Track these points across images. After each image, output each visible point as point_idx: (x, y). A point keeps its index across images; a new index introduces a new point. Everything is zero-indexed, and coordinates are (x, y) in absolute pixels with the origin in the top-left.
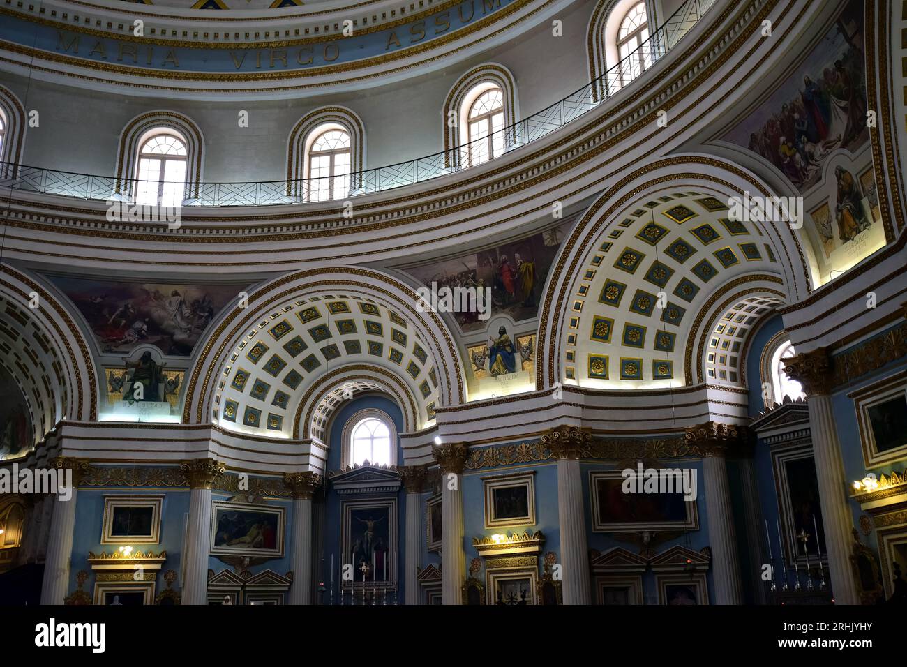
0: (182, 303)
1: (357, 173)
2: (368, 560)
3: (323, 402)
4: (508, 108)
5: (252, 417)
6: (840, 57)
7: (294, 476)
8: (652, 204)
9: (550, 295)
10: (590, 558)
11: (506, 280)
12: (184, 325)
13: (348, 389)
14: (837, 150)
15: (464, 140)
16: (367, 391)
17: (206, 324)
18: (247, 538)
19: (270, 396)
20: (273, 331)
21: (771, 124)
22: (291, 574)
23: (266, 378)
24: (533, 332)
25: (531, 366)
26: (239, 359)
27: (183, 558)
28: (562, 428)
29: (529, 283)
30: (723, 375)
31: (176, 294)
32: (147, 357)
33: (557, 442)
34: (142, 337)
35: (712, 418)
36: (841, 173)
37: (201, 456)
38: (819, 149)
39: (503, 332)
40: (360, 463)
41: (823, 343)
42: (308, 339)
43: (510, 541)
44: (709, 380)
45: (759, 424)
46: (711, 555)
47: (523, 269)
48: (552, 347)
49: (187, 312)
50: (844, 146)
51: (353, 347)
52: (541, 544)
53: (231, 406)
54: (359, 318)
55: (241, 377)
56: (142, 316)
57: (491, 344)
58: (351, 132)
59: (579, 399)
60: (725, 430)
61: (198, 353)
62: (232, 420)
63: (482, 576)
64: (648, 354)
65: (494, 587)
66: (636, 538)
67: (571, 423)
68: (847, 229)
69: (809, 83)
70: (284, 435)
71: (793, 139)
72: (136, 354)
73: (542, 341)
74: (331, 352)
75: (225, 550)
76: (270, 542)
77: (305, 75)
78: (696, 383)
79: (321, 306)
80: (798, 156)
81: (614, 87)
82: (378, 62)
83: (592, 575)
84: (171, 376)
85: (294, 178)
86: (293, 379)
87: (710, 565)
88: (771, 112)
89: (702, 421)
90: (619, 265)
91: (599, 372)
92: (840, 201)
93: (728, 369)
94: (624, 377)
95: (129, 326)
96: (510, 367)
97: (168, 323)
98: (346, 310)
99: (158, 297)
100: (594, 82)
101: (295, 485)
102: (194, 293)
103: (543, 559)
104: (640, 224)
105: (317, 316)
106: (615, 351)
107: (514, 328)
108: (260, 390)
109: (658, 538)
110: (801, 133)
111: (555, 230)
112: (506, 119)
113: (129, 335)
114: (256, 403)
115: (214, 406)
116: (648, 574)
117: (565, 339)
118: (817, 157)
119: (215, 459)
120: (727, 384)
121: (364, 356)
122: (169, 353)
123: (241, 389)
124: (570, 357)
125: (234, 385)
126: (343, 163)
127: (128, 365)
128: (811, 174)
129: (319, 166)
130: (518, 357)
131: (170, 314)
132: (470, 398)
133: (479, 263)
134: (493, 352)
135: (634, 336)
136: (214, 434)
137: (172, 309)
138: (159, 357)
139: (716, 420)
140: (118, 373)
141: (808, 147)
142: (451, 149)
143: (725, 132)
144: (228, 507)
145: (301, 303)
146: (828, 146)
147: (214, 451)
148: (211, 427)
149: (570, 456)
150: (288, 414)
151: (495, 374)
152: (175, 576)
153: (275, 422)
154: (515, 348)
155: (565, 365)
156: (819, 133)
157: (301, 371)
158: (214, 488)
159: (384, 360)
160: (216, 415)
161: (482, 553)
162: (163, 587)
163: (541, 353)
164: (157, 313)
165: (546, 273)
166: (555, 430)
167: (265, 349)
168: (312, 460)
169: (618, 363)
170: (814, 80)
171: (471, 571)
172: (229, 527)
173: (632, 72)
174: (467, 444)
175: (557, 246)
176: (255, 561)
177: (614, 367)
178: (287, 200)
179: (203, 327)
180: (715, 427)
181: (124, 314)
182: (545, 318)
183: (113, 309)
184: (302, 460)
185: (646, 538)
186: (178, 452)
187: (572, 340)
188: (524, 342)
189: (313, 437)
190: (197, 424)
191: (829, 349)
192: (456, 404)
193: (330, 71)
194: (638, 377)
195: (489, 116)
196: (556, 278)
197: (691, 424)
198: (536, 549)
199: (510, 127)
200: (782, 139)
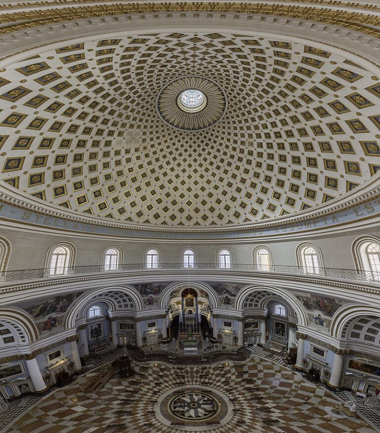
18: (251, 327)
19: (254, 301)
23: (253, 298)
32: (227, 297)
39: (320, 315)
56: (225, 289)
76: (256, 327)
82: (273, 235)
97: (230, 291)
99: (228, 286)
102: (235, 285)
113: (223, 292)
114: (251, 303)
122: (232, 296)
123: (248, 301)
164: (228, 289)
172: (247, 325)
179: (238, 292)
183: (219, 288)
189: (265, 309)
190: (238, 310)
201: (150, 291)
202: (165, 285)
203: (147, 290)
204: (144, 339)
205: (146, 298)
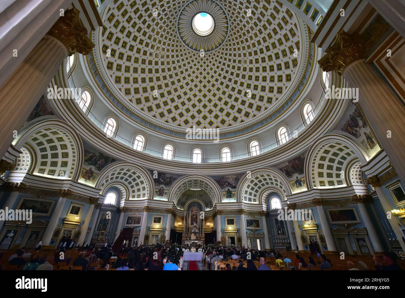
0: (233, 179)
1: (260, 149)
2: (280, 230)
3: (264, 195)
4: (287, 131)
5: (250, 200)
6: (355, 109)
7: (261, 211)
8: (323, 146)
9: (306, 169)
10: (331, 231)
11: (295, 166)
12: (234, 183)
13: (268, 192)
14: (362, 129)
15: (280, 139)
16: (273, 192)
17: (238, 182)
18: (253, 225)
19: (253, 195)
20: (250, 182)
21: (345, 125)
22: (264, 233)
23: (251, 191)
24: (304, 177)
25: (305, 185)
26: (245, 188)
27: (241, 230)
28: (315, 199)
29: (300, 166)
30: (357, 182)
31: (232, 177)
32: (228, 190)
33: (315, 202)
34: (227, 186)
35: (357, 194)
36: (365, 134)
37: (241, 208)
38: (358, 129)
39: (297, 178)
40: (274, 208)
41: (375, 174)
42: (258, 183)
43: (309, 226)
44: (353, 184)
45: (372, 194)
46: (367, 230)
47: (298, 164)
48: (309, 180)
49: (234, 180)
50: (364, 127)
51: (267, 183)
52: (317, 227)
53: (245, 198)
54: (267, 178)
55: (246, 192)
56: (227, 182)
57: (295, 180)
58: (258, 141)
59: (319, 191)
60: (361, 196)
61: (237, 187)
62: (246, 200)
63: (305, 235)
64: (334, 179)
65: (308, 238)
66: (344, 225)
67: (318, 197)
68: (371, 146)
69: (350, 115)
70: (257, 203)
71: (351, 127)
72: (227, 189)
73: (306, 179)
74: (263, 185)
75: (249, 228)
76: (258, 226)
77: (248, 133)
78: (350, 185)
79: (259, 176)
80: (354, 131)
81: (308, 122)
82: (260, 128)
83: (333, 235)
84: (233, 193)
85: (249, 153)
86: (257, 191)
87: (367, 232)
88: (344, 122)
89: (354, 194)
90: (321, 160)
91: (323, 184)
92: (367, 140)
93: (359, 181)
94: (330, 185)
95: (225, 184)
96: (301, 185)
97: (231, 183)
98: (264, 176)
99: (229, 178)
100: (304, 123)
101: (261, 213)
102: (235, 177)
103: (319, 231)
104: (323, 150)
105: (259, 178)
106: (326, 179)
107: (300, 177)
108: (250, 194)
109: (349, 225)
110: (352, 126)
111: (303, 154)
112: (288, 133)
113: (225, 186)
114: (250, 197)
115: (242, 198)
116: (349, 235)
117: (311, 178)
118: (358, 130)
119: (244, 208)
120: (360, 184)
121: (270, 185)
122: (232, 188)
123: (247, 194)
124: (314, 182)
125: (245, 193)
126: (258, 148)
127: (226, 191)
128: (358, 134)
129: (254, 149)
130: (302, 183)
131: (231, 181)
132: (293, 193)
133: (289, 163)
134: (296, 182)
135: (330, 175)
136: (243, 204)
137: (232, 180)
138: (231, 189)
139: (358, 194)
140: (224, 193)
141: (355, 129)
142: (278, 142)
143: (335, 128)
144: (248, 219)
145: (255, 176)
146: (360, 128)
147: (243, 207)
148: (242, 202)
149: (319, 205)
150: (257, 198)
151: (298, 187)
152: (240, 233)
153: (255, 200)
154: (301, 181)
155: (313, 184)
156: (357, 125)
157: (258, 189)
158: (244, 214)
159: (274, 185)
160: (242, 200)
161: (304, 229)
162: (238, 236)
163: (307, 182)
164: (229, 181)
165: (304, 164)
166: (314, 199)
167: (250, 186)
168: (264, 208)
169: (327, 182)
170: (351, 114)
171: (302, 233)
172: (249, 223)
173: (312, 118)
174: (295, 203)
175: (305, 158)
176: (256, 230)
177: (326, 183)
178: (248, 157)
179: (237, 183)
180: (358, 196)
181: (224, 182)
182: (306, 174)
183: (222, 181)
184: (261, 208)
185: (346, 225)
186: (236, 208)
187: (313, 178)
188: (303, 179)
189: (263, 203)
190: (239, 202)
191: (376, 176)
192: (290, 194)
193: (252, 132)
194: (334, 185)
195: (284, 133)
196: (306, 165)
197: (351, 195)
198: (316, 228)
199: (289, 135)
200: (349, 128)
201: (162, 181)
202: (176, 177)
203: (160, 179)
204: (147, 238)
205: (158, 187)
